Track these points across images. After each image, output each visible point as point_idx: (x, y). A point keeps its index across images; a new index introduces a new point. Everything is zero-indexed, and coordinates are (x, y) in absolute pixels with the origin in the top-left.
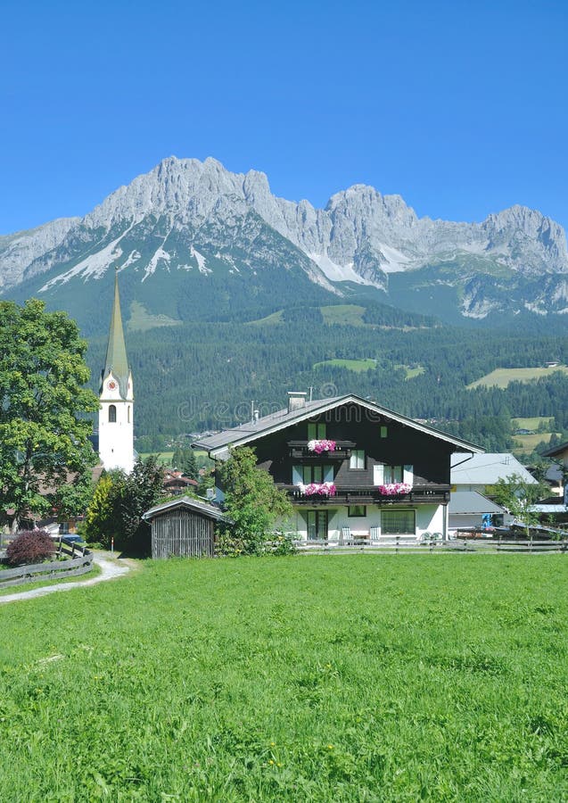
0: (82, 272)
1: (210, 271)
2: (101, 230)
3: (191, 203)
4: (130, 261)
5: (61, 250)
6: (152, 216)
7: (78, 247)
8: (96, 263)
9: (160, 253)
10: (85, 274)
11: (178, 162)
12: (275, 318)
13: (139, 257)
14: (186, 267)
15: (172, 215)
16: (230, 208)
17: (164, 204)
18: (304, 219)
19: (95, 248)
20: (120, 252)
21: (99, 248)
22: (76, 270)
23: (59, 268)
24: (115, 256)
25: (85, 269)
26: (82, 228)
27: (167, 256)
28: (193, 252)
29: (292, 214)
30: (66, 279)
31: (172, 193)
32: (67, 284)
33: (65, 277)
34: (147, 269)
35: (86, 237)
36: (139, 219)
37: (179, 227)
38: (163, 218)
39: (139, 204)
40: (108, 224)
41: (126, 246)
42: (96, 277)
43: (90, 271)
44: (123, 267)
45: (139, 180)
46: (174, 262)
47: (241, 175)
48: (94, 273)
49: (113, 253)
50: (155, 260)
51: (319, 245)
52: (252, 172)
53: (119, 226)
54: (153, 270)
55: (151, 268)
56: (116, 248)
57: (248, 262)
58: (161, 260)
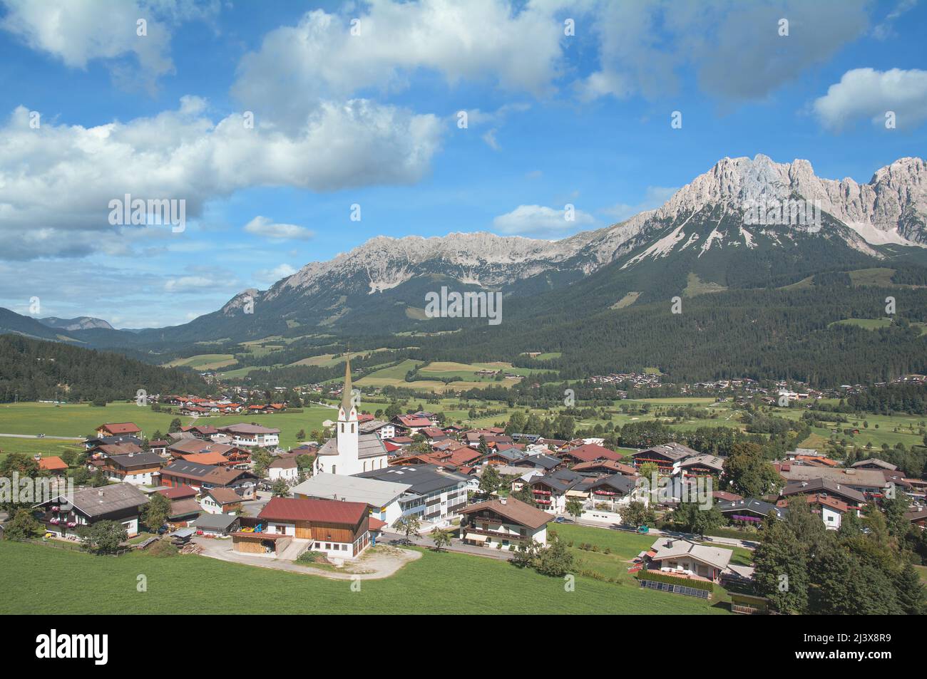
0: (653, 252)
1: (756, 245)
2: (670, 219)
3: (741, 192)
4: (690, 241)
5: (639, 237)
6: (709, 206)
7: (651, 233)
8: (664, 245)
9: (714, 234)
10: (655, 253)
11: (731, 161)
12: (805, 283)
13: (698, 238)
14: (735, 243)
15: (726, 203)
16: (775, 193)
17: (719, 195)
18: (847, 194)
19: (663, 233)
20: (682, 235)
21: (668, 233)
22: (649, 251)
23: (638, 250)
24: (679, 239)
25: (655, 251)
26: (655, 219)
27: (720, 236)
28: (742, 231)
29: (835, 191)
30: (641, 259)
31: (725, 186)
32: (641, 262)
33: (640, 257)
34: (703, 247)
35: (658, 226)
36: (699, 208)
37: (731, 212)
38: (718, 206)
39: (699, 197)
40: (675, 215)
41: (688, 230)
42: (663, 256)
43: (659, 251)
44: (684, 247)
45: (699, 179)
46: (725, 240)
47: (787, 165)
48: (662, 253)
49: (678, 236)
50: (709, 240)
51: (862, 214)
52: (797, 161)
53: (683, 216)
54: (708, 248)
55: (706, 246)
56: (679, 232)
57: (790, 236)
58: (715, 239)
